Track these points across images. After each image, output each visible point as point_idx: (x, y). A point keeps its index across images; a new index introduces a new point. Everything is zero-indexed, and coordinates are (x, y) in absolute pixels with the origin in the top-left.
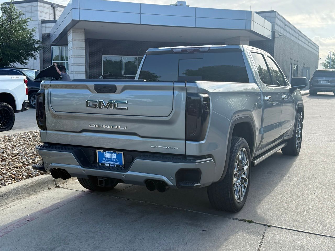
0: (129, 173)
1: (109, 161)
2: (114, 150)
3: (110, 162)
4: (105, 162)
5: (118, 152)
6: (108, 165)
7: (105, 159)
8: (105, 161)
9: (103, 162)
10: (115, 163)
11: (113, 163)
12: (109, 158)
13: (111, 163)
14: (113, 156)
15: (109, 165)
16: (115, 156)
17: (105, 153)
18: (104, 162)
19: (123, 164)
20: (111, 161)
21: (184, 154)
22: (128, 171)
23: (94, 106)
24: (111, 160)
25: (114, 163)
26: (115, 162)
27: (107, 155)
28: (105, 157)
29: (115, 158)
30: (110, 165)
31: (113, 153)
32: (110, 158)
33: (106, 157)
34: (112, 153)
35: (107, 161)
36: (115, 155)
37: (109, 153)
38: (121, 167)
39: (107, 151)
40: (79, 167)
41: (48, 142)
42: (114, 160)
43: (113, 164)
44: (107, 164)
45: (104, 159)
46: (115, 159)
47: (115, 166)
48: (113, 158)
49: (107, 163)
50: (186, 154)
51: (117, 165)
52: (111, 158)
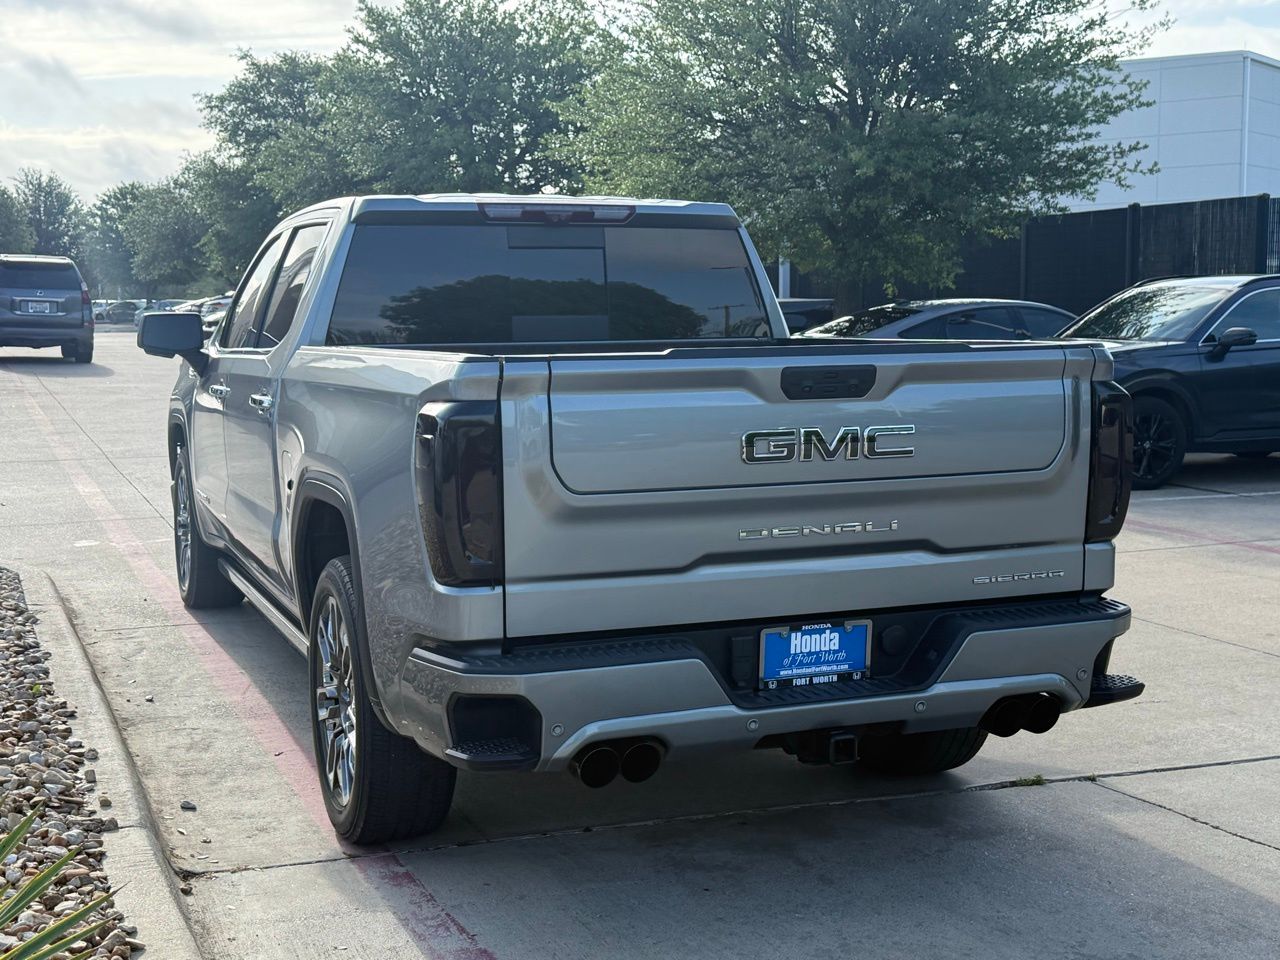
0: (940, 689)
1: (809, 665)
2: (835, 619)
3: (813, 670)
4: (790, 672)
5: (849, 625)
6: (803, 680)
7: (794, 661)
8: (790, 667)
9: (782, 673)
10: (835, 668)
11: (824, 668)
12: (810, 654)
13: (817, 669)
14: (828, 641)
15: (811, 681)
16: (836, 641)
17: (793, 635)
18: (786, 672)
19: (868, 663)
20: (818, 662)
21: (1081, 589)
22: (935, 683)
23: (782, 452)
24: (817, 658)
25: (829, 668)
26: (836, 662)
27: (800, 643)
28: (793, 652)
29: (837, 647)
30: (816, 680)
31: (828, 632)
32: (813, 650)
33: (798, 651)
34: (821, 632)
35: (801, 665)
36: (837, 635)
37: (810, 633)
38: (856, 677)
39: (805, 625)
40: (732, 710)
41: (508, 636)
42: (831, 657)
43: (826, 674)
44: (800, 677)
45: (786, 662)
46: (835, 652)
47: (835, 678)
48: (826, 652)
49: (799, 675)
50: (1085, 589)
51: (841, 676)
52: (818, 650)
